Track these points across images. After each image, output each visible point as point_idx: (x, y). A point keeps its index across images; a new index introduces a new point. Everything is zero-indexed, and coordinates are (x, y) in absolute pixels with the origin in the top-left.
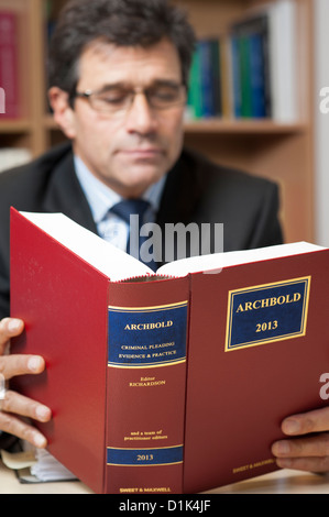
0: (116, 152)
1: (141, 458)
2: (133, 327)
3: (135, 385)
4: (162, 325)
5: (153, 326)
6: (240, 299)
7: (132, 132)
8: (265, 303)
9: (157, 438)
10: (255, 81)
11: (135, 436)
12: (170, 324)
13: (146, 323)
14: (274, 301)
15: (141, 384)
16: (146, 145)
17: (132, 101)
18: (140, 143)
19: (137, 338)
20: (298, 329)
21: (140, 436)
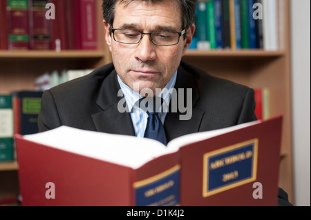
0: (129, 71)
6: (212, 160)
7: (137, 58)
14: (234, 159)
16: (146, 69)
17: (142, 39)
18: (143, 66)
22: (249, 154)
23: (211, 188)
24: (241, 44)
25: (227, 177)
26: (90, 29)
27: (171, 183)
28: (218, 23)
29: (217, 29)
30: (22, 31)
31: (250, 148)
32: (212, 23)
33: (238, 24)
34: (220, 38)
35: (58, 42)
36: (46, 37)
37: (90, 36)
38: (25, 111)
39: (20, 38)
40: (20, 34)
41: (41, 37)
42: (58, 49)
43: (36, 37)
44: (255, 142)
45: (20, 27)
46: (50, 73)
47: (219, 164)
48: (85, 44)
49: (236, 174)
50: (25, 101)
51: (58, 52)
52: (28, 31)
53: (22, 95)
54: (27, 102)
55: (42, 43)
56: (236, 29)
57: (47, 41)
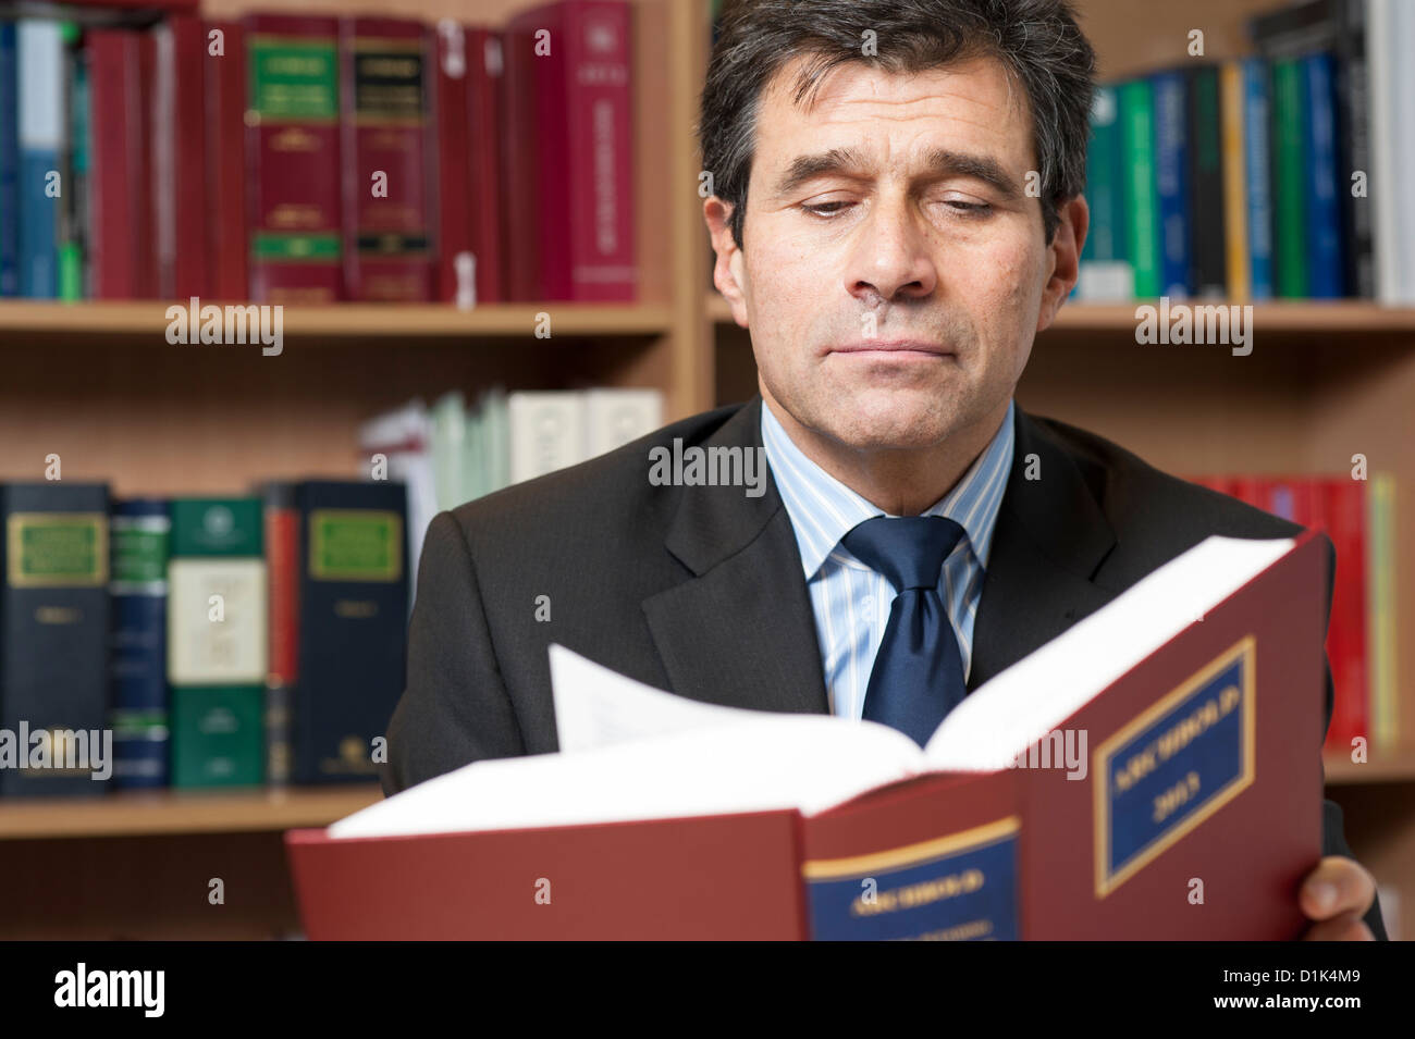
0: (826, 352)
7: (859, 287)
18: (884, 320)
22: (1229, 697)
23: (1118, 859)
24: (1272, 279)
25: (1167, 803)
26: (606, 211)
27: (973, 880)
28: (1170, 183)
29: (1166, 206)
30: (311, 216)
31: (1232, 677)
32: (1142, 181)
33: (1260, 188)
34: (1176, 248)
35: (465, 266)
36: (412, 244)
37: (607, 240)
38: (320, 568)
39: (299, 248)
40: (301, 229)
41: (391, 243)
42: (466, 295)
43: (369, 243)
44: (1246, 649)
45: (299, 198)
46: (430, 399)
47: (1140, 766)
48: (585, 274)
49: (1194, 781)
50: (321, 521)
51: (466, 313)
52: (335, 219)
53: (308, 497)
54: (329, 530)
55: (396, 270)
56: (1250, 207)
57: (418, 259)
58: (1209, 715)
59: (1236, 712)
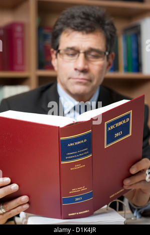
0: (69, 78)
1: (77, 199)
2: (71, 145)
3: (73, 169)
4: (82, 142)
5: (79, 143)
6: (109, 125)
7: (76, 69)
8: (117, 125)
9: (83, 190)
10: (134, 55)
11: (74, 190)
12: (85, 140)
13: (76, 142)
14: (120, 123)
15: (75, 168)
17: (79, 56)
18: (79, 75)
19: (73, 149)
20: (129, 133)
21: (76, 190)
25: (117, 135)
31: (128, 116)
58: (124, 122)
59: (129, 121)
